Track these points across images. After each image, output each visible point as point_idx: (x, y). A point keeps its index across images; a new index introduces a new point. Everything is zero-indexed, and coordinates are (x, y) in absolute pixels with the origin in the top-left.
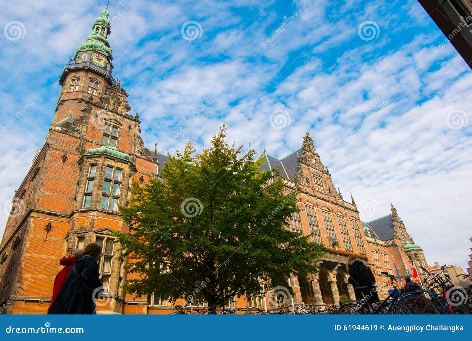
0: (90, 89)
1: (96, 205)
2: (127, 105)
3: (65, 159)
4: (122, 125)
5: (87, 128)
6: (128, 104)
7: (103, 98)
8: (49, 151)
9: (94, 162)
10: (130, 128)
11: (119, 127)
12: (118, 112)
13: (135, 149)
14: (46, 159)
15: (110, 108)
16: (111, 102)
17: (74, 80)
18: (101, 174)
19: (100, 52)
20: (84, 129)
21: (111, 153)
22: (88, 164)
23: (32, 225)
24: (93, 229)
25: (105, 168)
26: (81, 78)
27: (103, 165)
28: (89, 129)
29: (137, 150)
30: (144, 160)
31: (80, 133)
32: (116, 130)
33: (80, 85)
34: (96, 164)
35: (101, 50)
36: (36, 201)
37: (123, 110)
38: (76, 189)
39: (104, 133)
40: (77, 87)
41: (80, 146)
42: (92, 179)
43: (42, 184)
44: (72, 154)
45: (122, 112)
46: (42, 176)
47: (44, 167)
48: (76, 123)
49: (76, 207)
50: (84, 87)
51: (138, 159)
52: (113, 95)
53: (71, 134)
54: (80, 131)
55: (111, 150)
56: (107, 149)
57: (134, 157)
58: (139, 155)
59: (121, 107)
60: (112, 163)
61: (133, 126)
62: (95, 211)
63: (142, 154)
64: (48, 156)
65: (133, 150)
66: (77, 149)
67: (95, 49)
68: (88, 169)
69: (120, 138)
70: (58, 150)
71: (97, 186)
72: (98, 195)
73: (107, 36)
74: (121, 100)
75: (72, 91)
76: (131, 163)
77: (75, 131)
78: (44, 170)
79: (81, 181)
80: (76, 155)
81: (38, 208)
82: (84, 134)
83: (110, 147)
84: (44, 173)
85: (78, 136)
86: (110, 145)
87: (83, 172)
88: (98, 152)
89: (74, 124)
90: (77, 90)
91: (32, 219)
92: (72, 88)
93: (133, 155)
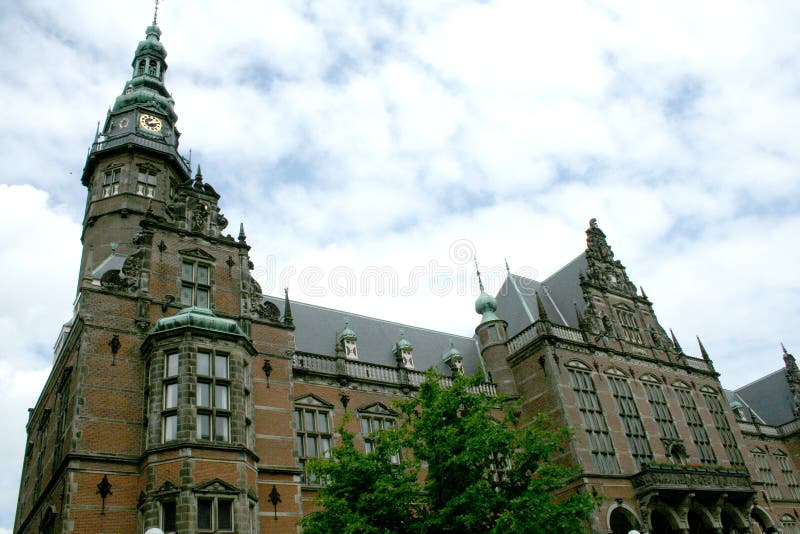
0: (141, 187)
1: (187, 435)
2: (219, 216)
3: (115, 345)
4: (214, 260)
5: (149, 276)
6: (220, 213)
7: (172, 210)
8: (85, 334)
9: (172, 346)
10: (230, 263)
11: (210, 265)
12: (204, 232)
13: (246, 307)
14: (81, 351)
15: (188, 227)
16: (189, 214)
17: (108, 174)
18: (189, 370)
19: (152, 109)
20: (145, 279)
21: (202, 324)
22: (161, 351)
23: (74, 486)
24: (189, 485)
25: (195, 357)
26: (122, 168)
27: (191, 349)
28: (152, 277)
29: (249, 306)
30: (267, 327)
31: (136, 288)
32: (204, 271)
33: (121, 181)
34: (177, 349)
35: (152, 106)
36: (75, 438)
37: (214, 228)
38: (146, 405)
39: (184, 282)
40: (116, 187)
41: (141, 315)
42: (174, 381)
43: (82, 402)
44: (128, 333)
45: (211, 232)
46: (79, 385)
47: (80, 365)
48: (127, 269)
49: (150, 441)
50: (129, 185)
51: (255, 327)
52: (190, 200)
53: (121, 293)
54: (137, 285)
55: (202, 316)
56: (194, 315)
57: (247, 322)
58: (255, 316)
59: (209, 222)
60: (208, 344)
61: (235, 259)
62: (186, 447)
63: (260, 314)
64: (84, 345)
65: (243, 309)
66: (136, 321)
67: (142, 106)
68: (163, 363)
69: (214, 288)
70: (102, 328)
71: (185, 395)
72: (190, 413)
73: (161, 75)
74: (206, 207)
75: (107, 195)
76: (244, 338)
77: (127, 286)
78: (80, 374)
79: (153, 386)
80: (135, 334)
81: (81, 452)
82: (146, 289)
83: (198, 309)
84: (81, 379)
85: (135, 295)
86: (196, 304)
87: (154, 369)
88: (177, 324)
89: (124, 272)
90: (116, 193)
91: (72, 475)
92: (107, 189)
93: (245, 319)
